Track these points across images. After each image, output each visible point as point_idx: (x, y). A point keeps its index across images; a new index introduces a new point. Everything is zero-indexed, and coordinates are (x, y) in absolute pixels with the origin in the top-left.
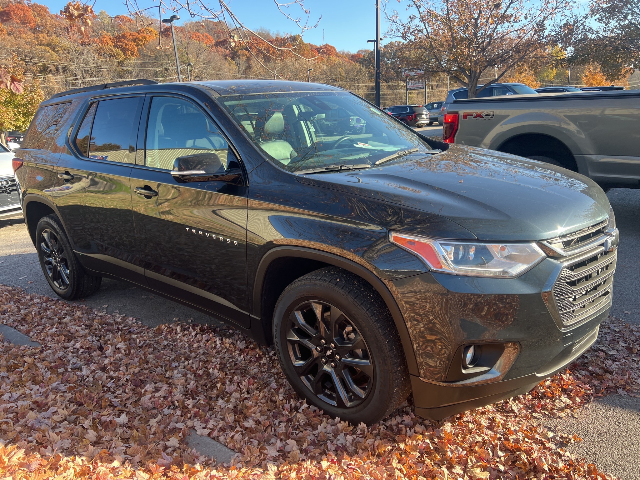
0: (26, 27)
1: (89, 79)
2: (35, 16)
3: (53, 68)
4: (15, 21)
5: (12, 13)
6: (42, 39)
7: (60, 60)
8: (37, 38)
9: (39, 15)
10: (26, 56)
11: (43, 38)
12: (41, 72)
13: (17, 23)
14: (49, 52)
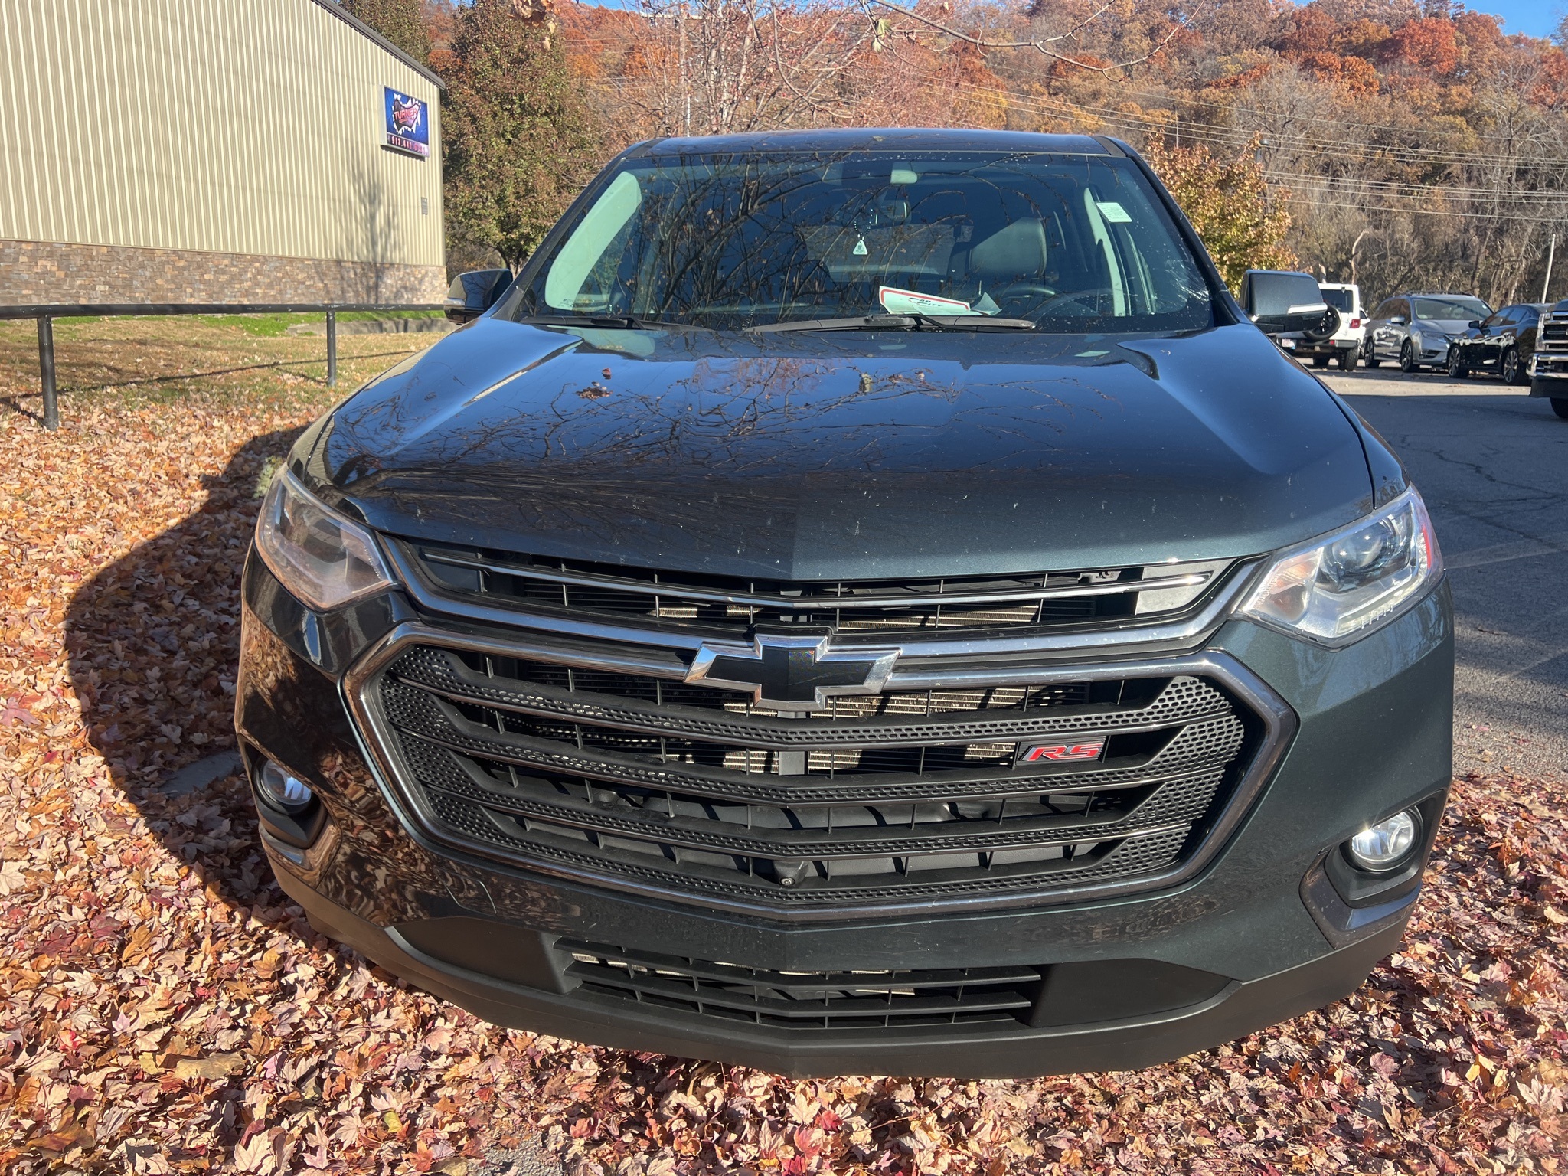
0: (1428, 72)
1: (1521, 192)
2: (1460, 43)
3: (1456, 168)
4: (1409, 59)
5: (1407, 41)
6: (1456, 98)
7: (1481, 149)
8: (1445, 96)
9: (1471, 40)
10: (1402, 141)
11: (1460, 95)
12: (1423, 179)
13: (1412, 64)
14: (1461, 130)
